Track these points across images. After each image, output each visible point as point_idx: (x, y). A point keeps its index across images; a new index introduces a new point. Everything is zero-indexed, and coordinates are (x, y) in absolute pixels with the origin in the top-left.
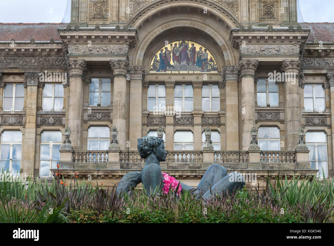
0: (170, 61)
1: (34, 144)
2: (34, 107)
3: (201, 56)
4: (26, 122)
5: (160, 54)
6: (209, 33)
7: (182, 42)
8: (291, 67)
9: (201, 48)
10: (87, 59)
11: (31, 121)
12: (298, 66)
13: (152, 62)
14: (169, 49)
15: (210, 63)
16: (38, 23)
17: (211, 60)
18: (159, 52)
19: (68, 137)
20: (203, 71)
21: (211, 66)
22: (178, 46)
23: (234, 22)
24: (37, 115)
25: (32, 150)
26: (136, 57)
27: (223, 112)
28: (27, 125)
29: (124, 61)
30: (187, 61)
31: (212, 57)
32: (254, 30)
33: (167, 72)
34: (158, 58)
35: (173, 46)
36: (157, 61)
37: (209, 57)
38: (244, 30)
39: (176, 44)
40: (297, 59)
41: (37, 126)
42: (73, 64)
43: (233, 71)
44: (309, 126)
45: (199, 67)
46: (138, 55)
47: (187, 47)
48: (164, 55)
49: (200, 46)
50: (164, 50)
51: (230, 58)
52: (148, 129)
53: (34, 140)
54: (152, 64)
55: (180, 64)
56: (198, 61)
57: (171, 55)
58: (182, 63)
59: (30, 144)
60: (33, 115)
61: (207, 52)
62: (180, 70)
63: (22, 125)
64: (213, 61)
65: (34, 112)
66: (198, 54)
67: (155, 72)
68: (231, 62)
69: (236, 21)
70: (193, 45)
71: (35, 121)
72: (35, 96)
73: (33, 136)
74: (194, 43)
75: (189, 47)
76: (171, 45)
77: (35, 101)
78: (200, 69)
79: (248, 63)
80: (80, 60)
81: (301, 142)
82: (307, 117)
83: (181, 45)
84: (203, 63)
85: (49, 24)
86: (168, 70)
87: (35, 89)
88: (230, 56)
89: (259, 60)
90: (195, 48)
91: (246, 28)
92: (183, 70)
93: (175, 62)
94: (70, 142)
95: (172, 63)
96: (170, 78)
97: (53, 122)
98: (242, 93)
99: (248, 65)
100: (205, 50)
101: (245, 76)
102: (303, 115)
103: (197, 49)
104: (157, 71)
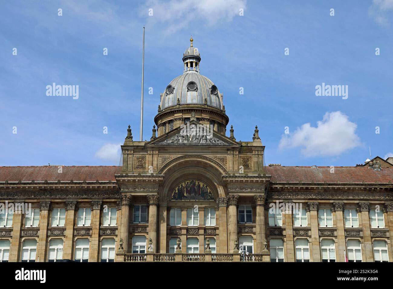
0: (184, 193)
1: (97, 248)
2: (98, 223)
3: (204, 190)
4: (92, 233)
5: (178, 189)
6: (208, 176)
7: (192, 181)
8: (259, 199)
9: (203, 185)
10: (133, 194)
11: (95, 233)
12: (263, 198)
13: (173, 194)
14: (184, 186)
15: (209, 195)
16: (98, 166)
17: (210, 193)
18: (178, 188)
19: (121, 245)
20: (205, 200)
21: (210, 197)
22: (189, 184)
23: (224, 171)
24: (100, 229)
25: (96, 252)
26: (163, 192)
27: (218, 227)
28: (93, 236)
29: (155, 195)
30: (195, 193)
31: (210, 190)
32: (236, 177)
33: (182, 200)
34: (177, 191)
35: (186, 183)
36: (176, 193)
37: (209, 191)
38: (230, 177)
39: (188, 182)
40: (263, 194)
41: (100, 236)
42: (124, 197)
43: (223, 201)
44: (272, 235)
45: (203, 197)
46: (164, 191)
47: (194, 184)
48: (180, 189)
49: (203, 184)
50: (181, 186)
51: (222, 193)
52: (170, 237)
53: (98, 245)
54: (173, 195)
55: (190, 195)
56: (201, 193)
57: (185, 189)
58: (191, 194)
59: (95, 248)
60: (97, 229)
61: (208, 187)
62: (191, 199)
63: (90, 236)
64: (211, 194)
65: (98, 227)
66: (201, 189)
67: (175, 200)
68: (222, 195)
69: (226, 170)
70: (198, 183)
71: (98, 233)
72: (98, 216)
73: (97, 242)
74: (199, 182)
75: (196, 184)
76: (185, 183)
77: (98, 220)
78: (203, 198)
79: (233, 197)
80: (128, 195)
81: (265, 248)
82: (271, 229)
83: (191, 183)
84: (205, 194)
85: (106, 166)
86: (183, 199)
87: (98, 212)
88: (222, 191)
89: (240, 195)
90: (200, 185)
91: (232, 175)
92: (192, 199)
93: (187, 194)
94: (122, 248)
95: (185, 195)
96: (184, 204)
97: (110, 233)
98: (229, 215)
99: (233, 198)
100: (206, 186)
101: (231, 205)
102: (268, 228)
103: (201, 186)
104: (176, 200)
